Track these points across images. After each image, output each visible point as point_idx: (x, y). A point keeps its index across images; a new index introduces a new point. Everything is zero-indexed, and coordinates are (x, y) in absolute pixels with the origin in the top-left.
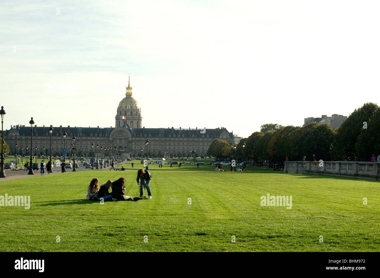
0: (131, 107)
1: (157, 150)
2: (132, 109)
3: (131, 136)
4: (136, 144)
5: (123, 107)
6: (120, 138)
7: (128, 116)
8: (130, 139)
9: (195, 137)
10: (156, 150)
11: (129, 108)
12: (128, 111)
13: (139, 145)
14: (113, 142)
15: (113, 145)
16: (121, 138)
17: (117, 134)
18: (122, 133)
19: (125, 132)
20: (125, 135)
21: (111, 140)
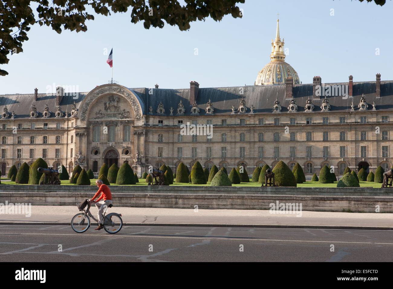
1: (231, 158)
4: (164, 140)
6: (109, 119)
10: (229, 161)
14: (88, 135)
15: (89, 143)
16: (113, 119)
17: (101, 107)
18: (115, 104)
20: (124, 110)
21: (82, 128)
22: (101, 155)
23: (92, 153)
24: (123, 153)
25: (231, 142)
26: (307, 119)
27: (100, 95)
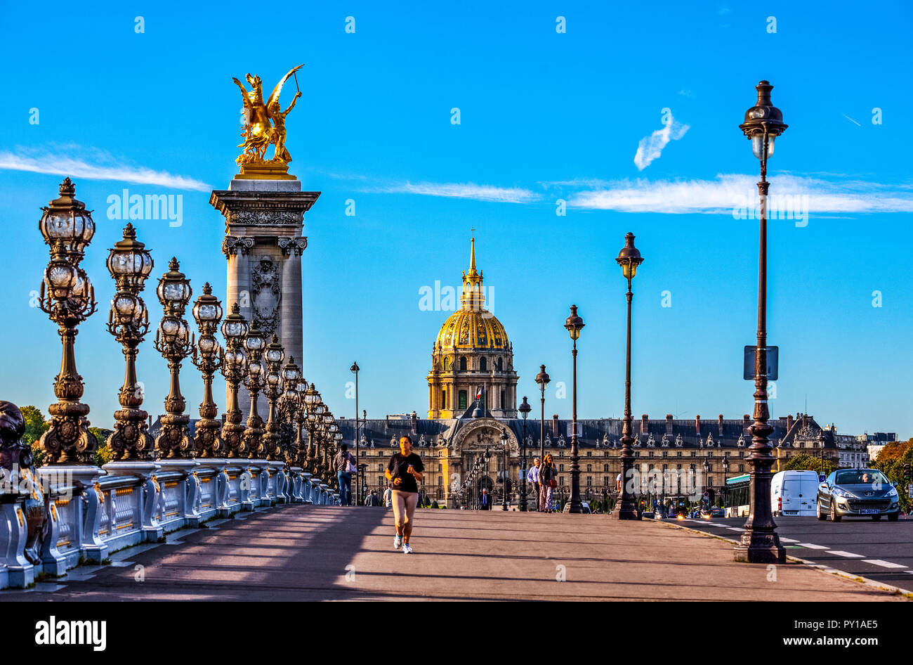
0: (480, 342)
2: (485, 349)
3: (516, 444)
5: (454, 341)
7: (473, 371)
8: (516, 455)
9: (716, 445)
11: (473, 346)
12: (471, 355)
14: (462, 466)
16: (488, 450)
17: (474, 439)
21: (457, 458)
25: (596, 472)
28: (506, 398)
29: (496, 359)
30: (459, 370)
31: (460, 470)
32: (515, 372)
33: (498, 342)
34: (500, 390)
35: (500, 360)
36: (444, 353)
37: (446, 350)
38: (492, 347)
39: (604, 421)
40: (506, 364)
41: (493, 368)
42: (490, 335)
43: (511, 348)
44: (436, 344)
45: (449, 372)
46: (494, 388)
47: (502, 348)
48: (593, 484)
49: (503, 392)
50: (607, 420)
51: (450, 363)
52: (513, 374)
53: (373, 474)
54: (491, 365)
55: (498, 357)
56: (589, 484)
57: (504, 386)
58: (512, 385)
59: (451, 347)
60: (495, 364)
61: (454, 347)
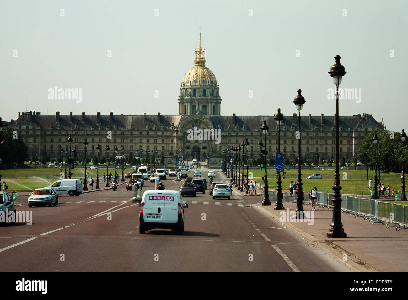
0: (203, 82)
1: (256, 152)
2: (205, 86)
3: (213, 129)
5: (191, 82)
7: (200, 96)
9: (320, 129)
10: (254, 153)
11: (200, 84)
12: (198, 88)
13: (226, 144)
15: (184, 143)
18: (198, 124)
19: (204, 123)
20: (203, 127)
21: (181, 136)
22: (191, 150)
23: (186, 149)
24: (202, 149)
25: (256, 144)
26: (292, 134)
27: (191, 120)
28: (216, 110)
29: (210, 91)
30: (193, 95)
31: (182, 142)
32: (220, 97)
33: (212, 82)
34: (212, 105)
35: (213, 91)
36: (186, 87)
37: (187, 86)
38: (209, 84)
39: (260, 116)
40: (216, 92)
41: (209, 94)
42: (208, 79)
43: (218, 85)
44: (182, 83)
45: (188, 96)
46: (209, 104)
47: (214, 85)
48: (254, 150)
49: (214, 107)
50: (262, 116)
51: (188, 92)
52: (219, 98)
53: (136, 144)
54: (207, 93)
55: (211, 89)
56: (252, 150)
57: (214, 104)
58: (218, 103)
59: (189, 84)
60: (210, 93)
61: (190, 84)
